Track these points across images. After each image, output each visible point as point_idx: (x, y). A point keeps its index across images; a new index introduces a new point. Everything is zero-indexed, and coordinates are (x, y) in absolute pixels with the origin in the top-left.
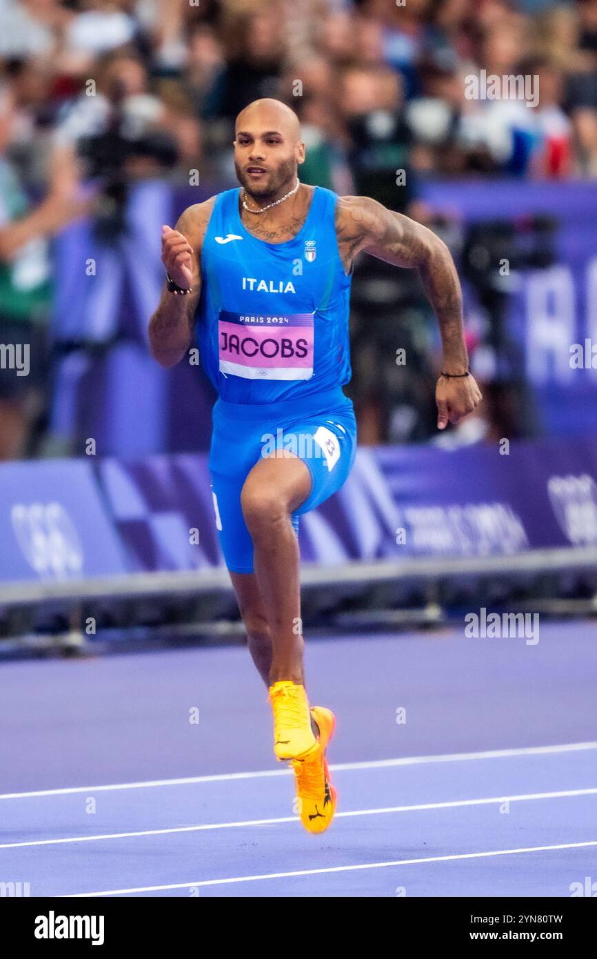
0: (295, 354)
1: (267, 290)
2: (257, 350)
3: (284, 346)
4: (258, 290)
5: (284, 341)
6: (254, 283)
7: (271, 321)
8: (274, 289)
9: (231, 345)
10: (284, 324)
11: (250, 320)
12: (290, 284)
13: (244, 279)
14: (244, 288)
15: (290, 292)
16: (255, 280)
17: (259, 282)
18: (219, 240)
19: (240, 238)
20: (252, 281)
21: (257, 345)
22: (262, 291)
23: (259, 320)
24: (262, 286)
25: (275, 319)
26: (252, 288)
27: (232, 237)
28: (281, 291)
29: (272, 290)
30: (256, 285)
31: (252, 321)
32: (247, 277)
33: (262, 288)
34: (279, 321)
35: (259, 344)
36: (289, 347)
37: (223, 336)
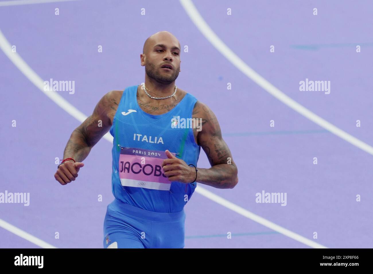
0: (162, 174)
1: (147, 141)
2: (141, 170)
3: (156, 170)
4: (143, 141)
5: (157, 166)
6: (140, 137)
7: (150, 154)
8: (151, 141)
9: (125, 168)
10: (158, 157)
11: (138, 152)
12: (161, 138)
13: (135, 135)
14: (134, 139)
15: (160, 143)
16: (141, 135)
17: (143, 136)
18: (124, 113)
19: (135, 111)
20: (139, 135)
21: (141, 167)
22: (145, 141)
23: (144, 153)
24: (145, 138)
25: (153, 153)
26: (139, 140)
27: (131, 111)
28: (156, 142)
29: (150, 142)
30: (141, 138)
31: (139, 153)
32: (137, 133)
33: (145, 140)
34: (155, 154)
35: (143, 167)
36: (159, 171)
37: (121, 164)
